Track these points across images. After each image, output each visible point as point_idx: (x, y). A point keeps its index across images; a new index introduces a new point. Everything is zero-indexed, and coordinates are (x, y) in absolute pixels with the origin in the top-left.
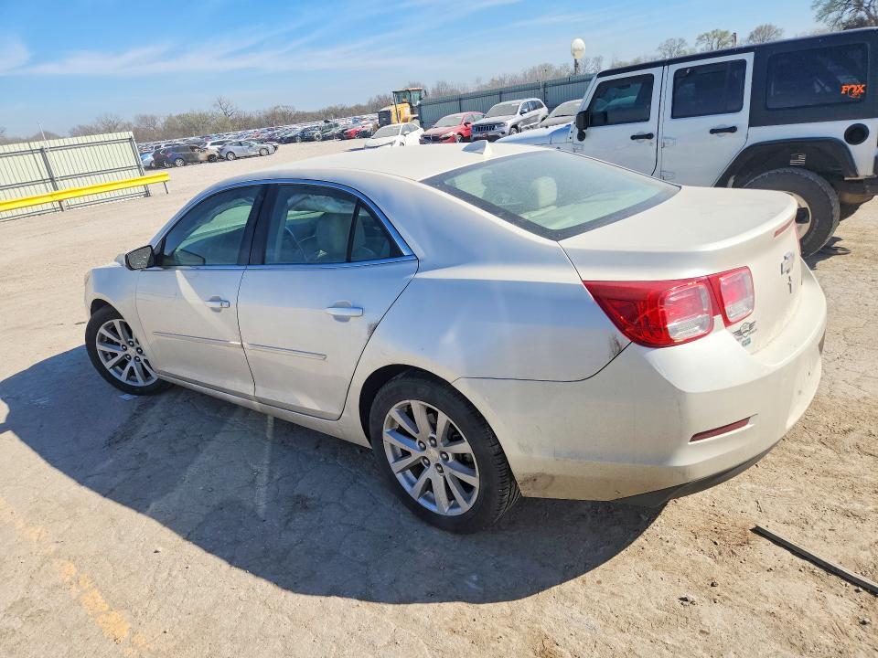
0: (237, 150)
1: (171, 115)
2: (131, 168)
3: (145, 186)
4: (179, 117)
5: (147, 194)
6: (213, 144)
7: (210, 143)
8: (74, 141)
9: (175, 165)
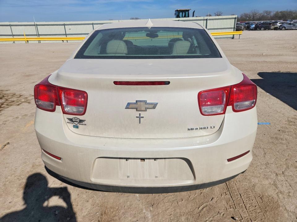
0: (288, 26)
1: (278, 11)
2: (231, 28)
3: (234, 35)
4: (281, 12)
5: (233, 38)
6: (280, 23)
7: (279, 22)
8: (217, 17)
9: (261, 30)
